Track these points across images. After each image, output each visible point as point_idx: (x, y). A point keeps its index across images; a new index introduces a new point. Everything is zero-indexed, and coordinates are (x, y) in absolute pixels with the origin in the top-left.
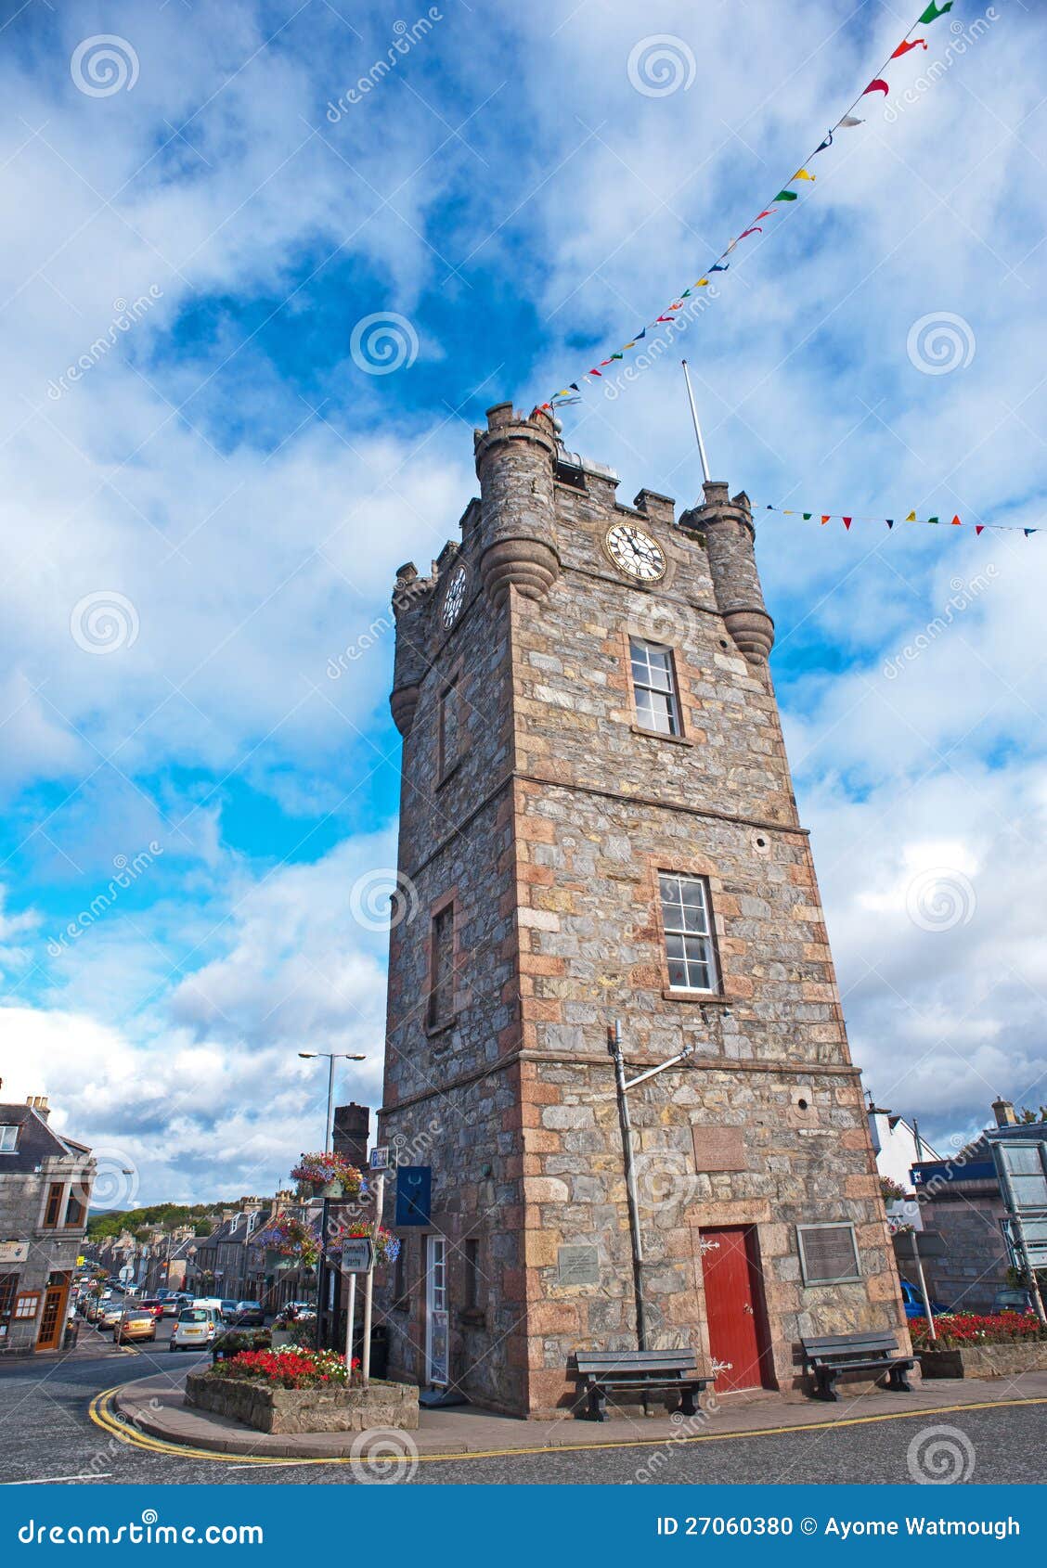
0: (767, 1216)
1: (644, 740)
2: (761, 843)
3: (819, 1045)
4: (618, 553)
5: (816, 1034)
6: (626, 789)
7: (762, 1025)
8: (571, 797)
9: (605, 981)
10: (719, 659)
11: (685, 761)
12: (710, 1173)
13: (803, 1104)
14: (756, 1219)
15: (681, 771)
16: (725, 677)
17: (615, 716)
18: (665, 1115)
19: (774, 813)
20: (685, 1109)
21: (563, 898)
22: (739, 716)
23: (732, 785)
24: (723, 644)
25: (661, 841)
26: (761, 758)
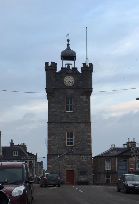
0: (75, 169)
1: (66, 114)
2: (83, 125)
3: (87, 151)
4: (66, 83)
5: (87, 149)
6: (63, 121)
7: (79, 149)
8: (55, 124)
9: (58, 145)
10: (81, 97)
11: (73, 115)
12: (69, 165)
13: (83, 158)
14: (74, 169)
15: (72, 117)
16: (82, 100)
17: (63, 111)
18: (64, 159)
19: (86, 120)
20: (66, 158)
21: (53, 137)
22: (83, 106)
23: (80, 117)
24: (82, 94)
25: (68, 127)
26: (85, 112)
